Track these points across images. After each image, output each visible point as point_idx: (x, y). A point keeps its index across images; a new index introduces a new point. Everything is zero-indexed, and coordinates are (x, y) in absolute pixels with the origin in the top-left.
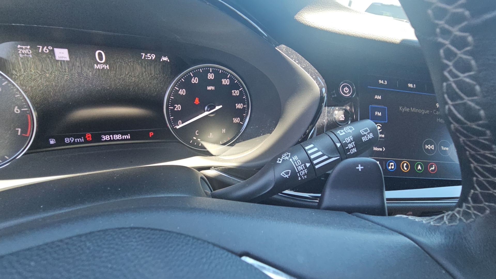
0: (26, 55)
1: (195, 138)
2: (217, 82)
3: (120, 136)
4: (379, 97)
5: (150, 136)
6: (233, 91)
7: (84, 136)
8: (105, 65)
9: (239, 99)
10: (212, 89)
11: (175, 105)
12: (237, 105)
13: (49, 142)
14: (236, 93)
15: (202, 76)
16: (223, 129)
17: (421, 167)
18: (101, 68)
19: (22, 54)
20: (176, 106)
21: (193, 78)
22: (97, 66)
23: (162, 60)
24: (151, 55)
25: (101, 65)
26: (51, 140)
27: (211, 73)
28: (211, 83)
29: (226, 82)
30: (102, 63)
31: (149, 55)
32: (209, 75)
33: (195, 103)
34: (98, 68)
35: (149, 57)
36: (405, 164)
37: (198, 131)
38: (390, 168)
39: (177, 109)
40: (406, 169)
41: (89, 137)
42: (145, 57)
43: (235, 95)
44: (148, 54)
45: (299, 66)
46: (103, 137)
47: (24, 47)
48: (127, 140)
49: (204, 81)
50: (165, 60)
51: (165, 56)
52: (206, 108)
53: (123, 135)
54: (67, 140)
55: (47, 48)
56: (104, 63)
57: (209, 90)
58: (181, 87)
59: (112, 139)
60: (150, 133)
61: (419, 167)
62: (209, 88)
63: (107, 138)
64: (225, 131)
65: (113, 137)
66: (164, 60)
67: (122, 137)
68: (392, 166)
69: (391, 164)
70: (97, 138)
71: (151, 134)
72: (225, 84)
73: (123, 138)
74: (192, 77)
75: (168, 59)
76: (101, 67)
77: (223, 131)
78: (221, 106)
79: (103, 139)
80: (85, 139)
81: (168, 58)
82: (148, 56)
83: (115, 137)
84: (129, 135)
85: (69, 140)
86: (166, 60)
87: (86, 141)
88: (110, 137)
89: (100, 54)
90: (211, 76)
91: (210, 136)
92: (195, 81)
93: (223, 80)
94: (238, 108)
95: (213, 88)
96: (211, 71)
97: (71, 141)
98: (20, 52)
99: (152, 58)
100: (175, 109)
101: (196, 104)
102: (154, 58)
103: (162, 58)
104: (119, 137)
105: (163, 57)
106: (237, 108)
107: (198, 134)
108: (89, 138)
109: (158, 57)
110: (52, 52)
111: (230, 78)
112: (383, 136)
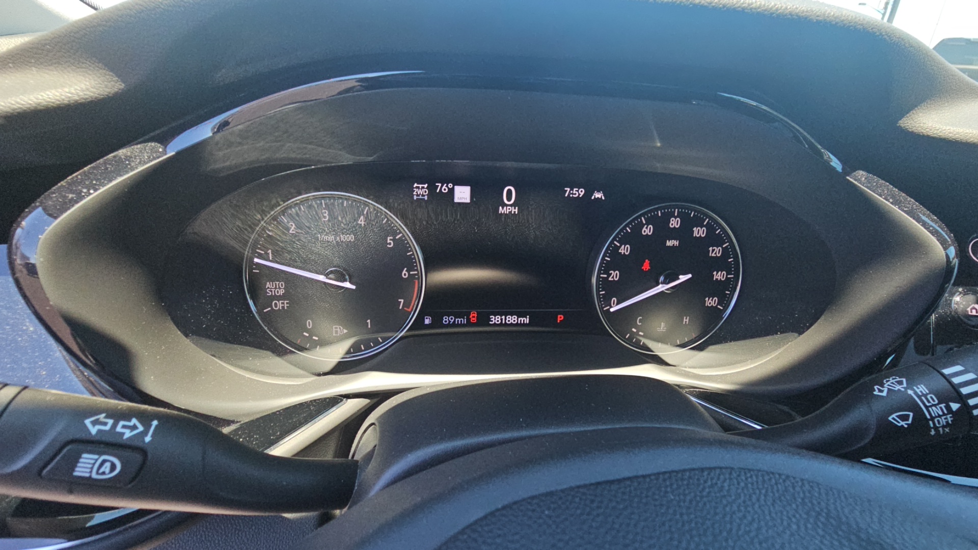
0: (421, 197)
1: (634, 330)
2: (684, 233)
3: (516, 319)
5: (558, 321)
6: (711, 249)
7: (468, 315)
8: (513, 208)
9: (720, 263)
10: (674, 245)
11: (610, 272)
12: (715, 273)
13: (424, 322)
14: (716, 252)
15: (661, 225)
16: (685, 318)
18: (508, 213)
19: (418, 195)
20: (612, 273)
21: (646, 226)
22: (503, 208)
23: (593, 198)
24: (578, 191)
25: (508, 207)
26: (427, 318)
27: (676, 218)
28: (673, 234)
29: (699, 232)
30: (507, 205)
31: (576, 191)
32: (673, 220)
33: (643, 269)
34: (503, 212)
35: (575, 194)
37: (641, 318)
39: (613, 277)
41: (474, 317)
42: (570, 193)
43: (713, 255)
44: (575, 189)
45: (896, 208)
46: (492, 318)
47: (421, 186)
48: (524, 325)
49: (663, 231)
50: (598, 198)
51: (598, 191)
52: (662, 279)
53: (520, 317)
54: (446, 319)
55: (447, 186)
56: (511, 205)
57: (669, 247)
58: (622, 242)
59: (504, 322)
60: (559, 316)
62: (669, 243)
63: (497, 319)
64: (687, 320)
65: (506, 319)
66: (596, 197)
67: (518, 319)
70: (484, 320)
71: (560, 318)
72: (698, 236)
73: (519, 322)
74: (644, 225)
75: (602, 195)
76: (508, 211)
77: (685, 320)
78: (690, 276)
79: (492, 321)
80: (468, 319)
81: (603, 193)
82: (574, 192)
83: (508, 319)
84: (528, 317)
85: (449, 320)
86: (600, 197)
87: (469, 324)
88: (502, 319)
89: (509, 192)
90: (675, 223)
91: (660, 327)
92: (647, 230)
93: (695, 229)
94: (717, 279)
95: (675, 243)
96: (676, 215)
97: (450, 321)
98: (415, 193)
99: (579, 194)
100: (610, 279)
101: (645, 270)
102: (582, 194)
103: (594, 194)
104: (513, 319)
105: (596, 192)
106: (714, 279)
107: (640, 324)
108: (474, 319)
109: (589, 193)
110: (452, 191)
111: (707, 226)
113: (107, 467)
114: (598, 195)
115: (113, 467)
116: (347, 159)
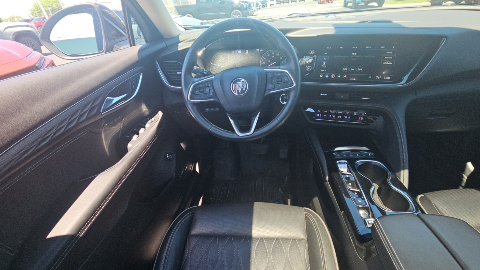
2: (275, 55)
4: (326, 53)
9: (282, 60)
14: (281, 58)
15: (271, 54)
17: (340, 76)
22: (246, 54)
27: (273, 52)
28: (273, 55)
29: (278, 55)
36: (333, 75)
38: (326, 77)
40: (333, 77)
42: (257, 51)
47: (233, 51)
49: (271, 55)
56: (248, 53)
58: (265, 57)
61: (339, 76)
62: (273, 57)
68: (327, 76)
69: (327, 75)
78: (276, 62)
89: (247, 51)
92: (268, 55)
100: (263, 63)
101: (269, 62)
102: (259, 50)
110: (238, 51)
111: (279, 53)
112: (326, 66)
114: (261, 50)
116: (222, 47)
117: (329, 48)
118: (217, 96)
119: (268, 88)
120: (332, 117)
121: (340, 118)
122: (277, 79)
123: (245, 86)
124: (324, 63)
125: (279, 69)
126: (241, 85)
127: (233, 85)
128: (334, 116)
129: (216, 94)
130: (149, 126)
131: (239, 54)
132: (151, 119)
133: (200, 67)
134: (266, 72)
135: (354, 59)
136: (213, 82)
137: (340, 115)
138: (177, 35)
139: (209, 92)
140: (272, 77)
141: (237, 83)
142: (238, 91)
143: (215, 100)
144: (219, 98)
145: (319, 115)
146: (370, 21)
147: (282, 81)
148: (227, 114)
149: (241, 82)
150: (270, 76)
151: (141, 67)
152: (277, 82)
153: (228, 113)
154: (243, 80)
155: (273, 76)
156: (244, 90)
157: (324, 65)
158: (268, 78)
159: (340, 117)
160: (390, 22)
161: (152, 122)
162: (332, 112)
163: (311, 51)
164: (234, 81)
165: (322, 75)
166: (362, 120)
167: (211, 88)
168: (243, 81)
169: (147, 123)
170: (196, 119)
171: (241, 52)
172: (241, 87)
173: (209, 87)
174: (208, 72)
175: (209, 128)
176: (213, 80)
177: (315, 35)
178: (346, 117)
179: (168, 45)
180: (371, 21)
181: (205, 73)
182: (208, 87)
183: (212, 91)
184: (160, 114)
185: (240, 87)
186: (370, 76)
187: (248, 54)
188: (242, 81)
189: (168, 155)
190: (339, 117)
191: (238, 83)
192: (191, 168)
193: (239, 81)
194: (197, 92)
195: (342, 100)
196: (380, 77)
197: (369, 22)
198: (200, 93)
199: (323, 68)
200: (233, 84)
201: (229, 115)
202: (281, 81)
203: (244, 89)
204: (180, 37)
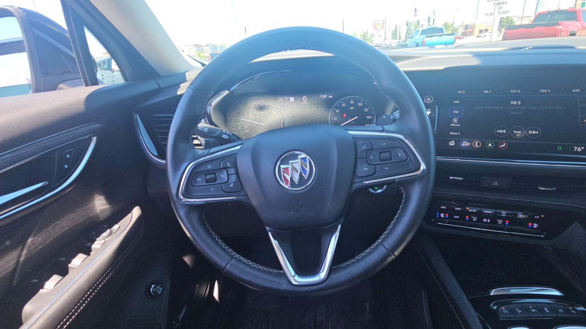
2: (355, 105)
4: (457, 102)
6: (364, 109)
9: (369, 113)
12: (367, 117)
14: (366, 110)
15: (348, 103)
17: (492, 144)
18: (305, 104)
24: (324, 96)
27: (352, 101)
28: (352, 105)
29: (360, 104)
30: (304, 102)
36: (477, 143)
38: (463, 145)
40: (477, 146)
42: (322, 97)
47: (281, 98)
49: (349, 105)
51: (331, 95)
52: (349, 118)
56: (305, 102)
57: (351, 110)
58: (337, 109)
61: (490, 145)
62: (351, 108)
66: (330, 97)
68: (465, 144)
69: (464, 142)
72: (360, 106)
74: (342, 103)
78: (357, 117)
89: (305, 98)
90: (352, 102)
92: (344, 105)
93: (358, 104)
95: (353, 108)
100: (334, 120)
101: (344, 116)
102: (326, 97)
109: (328, 96)
110: (289, 99)
111: (362, 102)
112: (459, 125)
113: (226, 137)
115: (227, 137)
116: (261, 91)
117: (461, 92)
118: (244, 189)
119: (359, 173)
120: (471, 219)
121: (487, 222)
122: (380, 153)
123: (308, 169)
124: (456, 120)
125: (383, 131)
126: (298, 166)
127: (282, 167)
128: (475, 219)
129: (242, 187)
130: (99, 246)
131: (291, 102)
132: (110, 227)
133: (216, 126)
134: (355, 138)
135: (518, 113)
136: (236, 158)
137: (488, 216)
138: (182, 71)
139: (228, 181)
140: (368, 149)
141: (290, 162)
142: (291, 179)
143: (238, 197)
144: (248, 194)
145: (445, 215)
146: (529, 47)
147: (393, 158)
148: (267, 228)
149: (299, 160)
150: (364, 147)
151: (97, 126)
152: (381, 160)
153: (269, 227)
154: (304, 155)
155: (370, 148)
156: (306, 178)
157: (455, 124)
158: (359, 151)
159: (489, 221)
160: (573, 47)
161: (111, 233)
162: (470, 210)
163: (428, 97)
164: (283, 156)
165: (453, 142)
166: (535, 228)
167: (232, 171)
168: (304, 159)
169: (97, 239)
170: (196, 241)
171: (295, 100)
172: (299, 172)
173: (228, 170)
174: (230, 136)
175: (223, 264)
176: (236, 154)
177: (442, 68)
178: (500, 222)
179: (162, 86)
180: (531, 48)
181: (224, 136)
182: (226, 168)
183: (233, 178)
184: (136, 212)
185: (297, 172)
186: (559, 145)
187: (307, 103)
188: (301, 158)
189: (153, 286)
190: (485, 220)
191: (292, 163)
192: (204, 291)
193: (295, 157)
194: (199, 179)
195: (497, 190)
196: (583, 148)
197: (527, 48)
198: (207, 182)
199: (455, 129)
200: (280, 164)
201: (270, 231)
202: (391, 159)
203: (306, 176)
204: (186, 74)
